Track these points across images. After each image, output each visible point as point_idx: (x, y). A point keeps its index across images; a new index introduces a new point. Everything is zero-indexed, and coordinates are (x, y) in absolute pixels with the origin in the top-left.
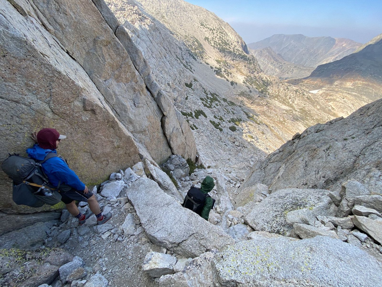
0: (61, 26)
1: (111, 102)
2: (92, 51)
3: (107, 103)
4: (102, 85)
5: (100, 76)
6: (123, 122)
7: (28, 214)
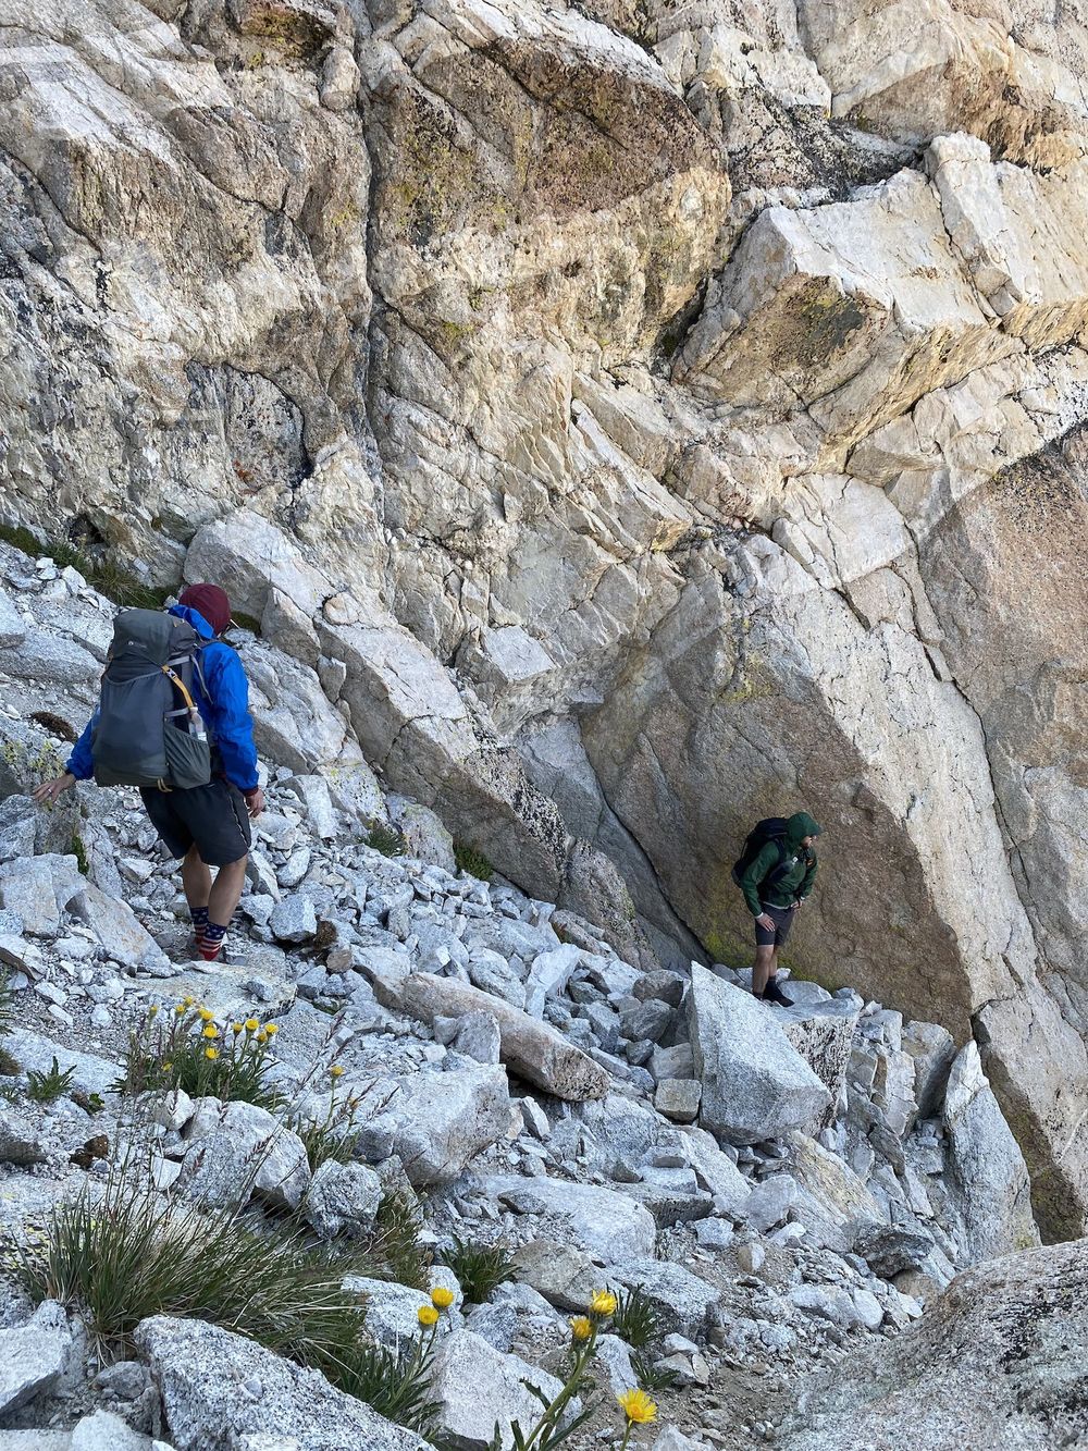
0: (962, 631)
1: (1017, 829)
2: (1022, 688)
3: (1003, 827)
4: (1009, 775)
5: (1016, 752)
6: (1033, 909)
7: (676, 914)
